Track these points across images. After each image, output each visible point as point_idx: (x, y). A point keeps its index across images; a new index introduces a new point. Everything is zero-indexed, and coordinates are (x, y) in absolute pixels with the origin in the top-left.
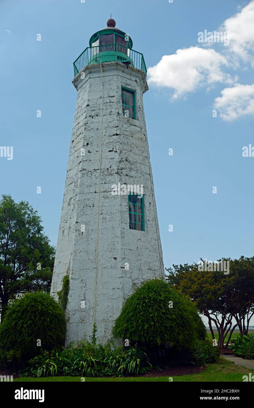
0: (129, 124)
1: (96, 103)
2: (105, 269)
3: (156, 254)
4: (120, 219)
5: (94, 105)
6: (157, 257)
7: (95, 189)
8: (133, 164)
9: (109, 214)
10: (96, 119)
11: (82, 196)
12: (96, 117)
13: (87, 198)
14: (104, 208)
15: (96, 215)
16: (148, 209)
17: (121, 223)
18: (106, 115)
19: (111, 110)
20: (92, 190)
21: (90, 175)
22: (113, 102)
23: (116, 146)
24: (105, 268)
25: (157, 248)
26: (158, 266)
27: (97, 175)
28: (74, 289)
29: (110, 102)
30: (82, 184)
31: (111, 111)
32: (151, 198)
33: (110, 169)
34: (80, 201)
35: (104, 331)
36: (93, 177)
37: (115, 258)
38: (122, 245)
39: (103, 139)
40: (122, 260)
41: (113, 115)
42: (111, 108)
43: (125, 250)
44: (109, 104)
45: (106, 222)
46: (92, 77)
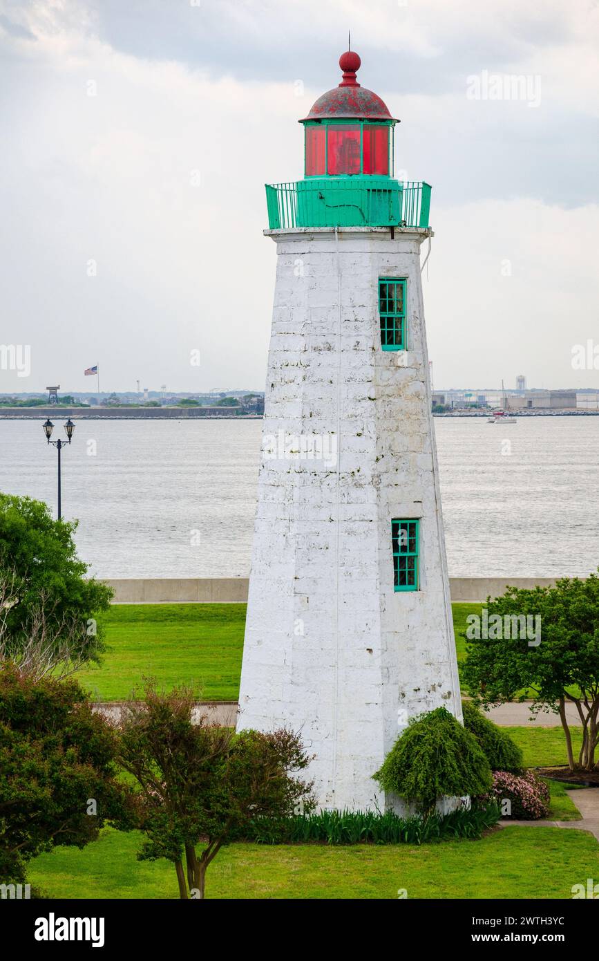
0: (393, 368)
1: (327, 319)
2: (351, 669)
3: (440, 632)
4: (378, 577)
5: (321, 322)
6: (443, 638)
7: (329, 513)
8: (400, 457)
9: (357, 567)
10: (326, 358)
11: (305, 525)
12: (327, 352)
13: (314, 531)
14: (347, 553)
15: (332, 567)
16: (428, 547)
17: (380, 584)
18: (347, 351)
19: (358, 339)
20: (324, 514)
21: (319, 484)
22: (362, 321)
23: (369, 426)
24: (351, 666)
25: (444, 622)
26: (444, 656)
27: (332, 485)
28: (297, 701)
29: (356, 320)
30: (302, 500)
31: (358, 343)
32: (435, 521)
33: (356, 473)
34: (300, 536)
35: (352, 774)
36: (324, 486)
37: (370, 650)
38: (382, 626)
39: (342, 405)
40: (383, 653)
41: (362, 352)
42: (358, 335)
43: (387, 634)
44: (353, 323)
45: (352, 581)
46: (315, 251)
